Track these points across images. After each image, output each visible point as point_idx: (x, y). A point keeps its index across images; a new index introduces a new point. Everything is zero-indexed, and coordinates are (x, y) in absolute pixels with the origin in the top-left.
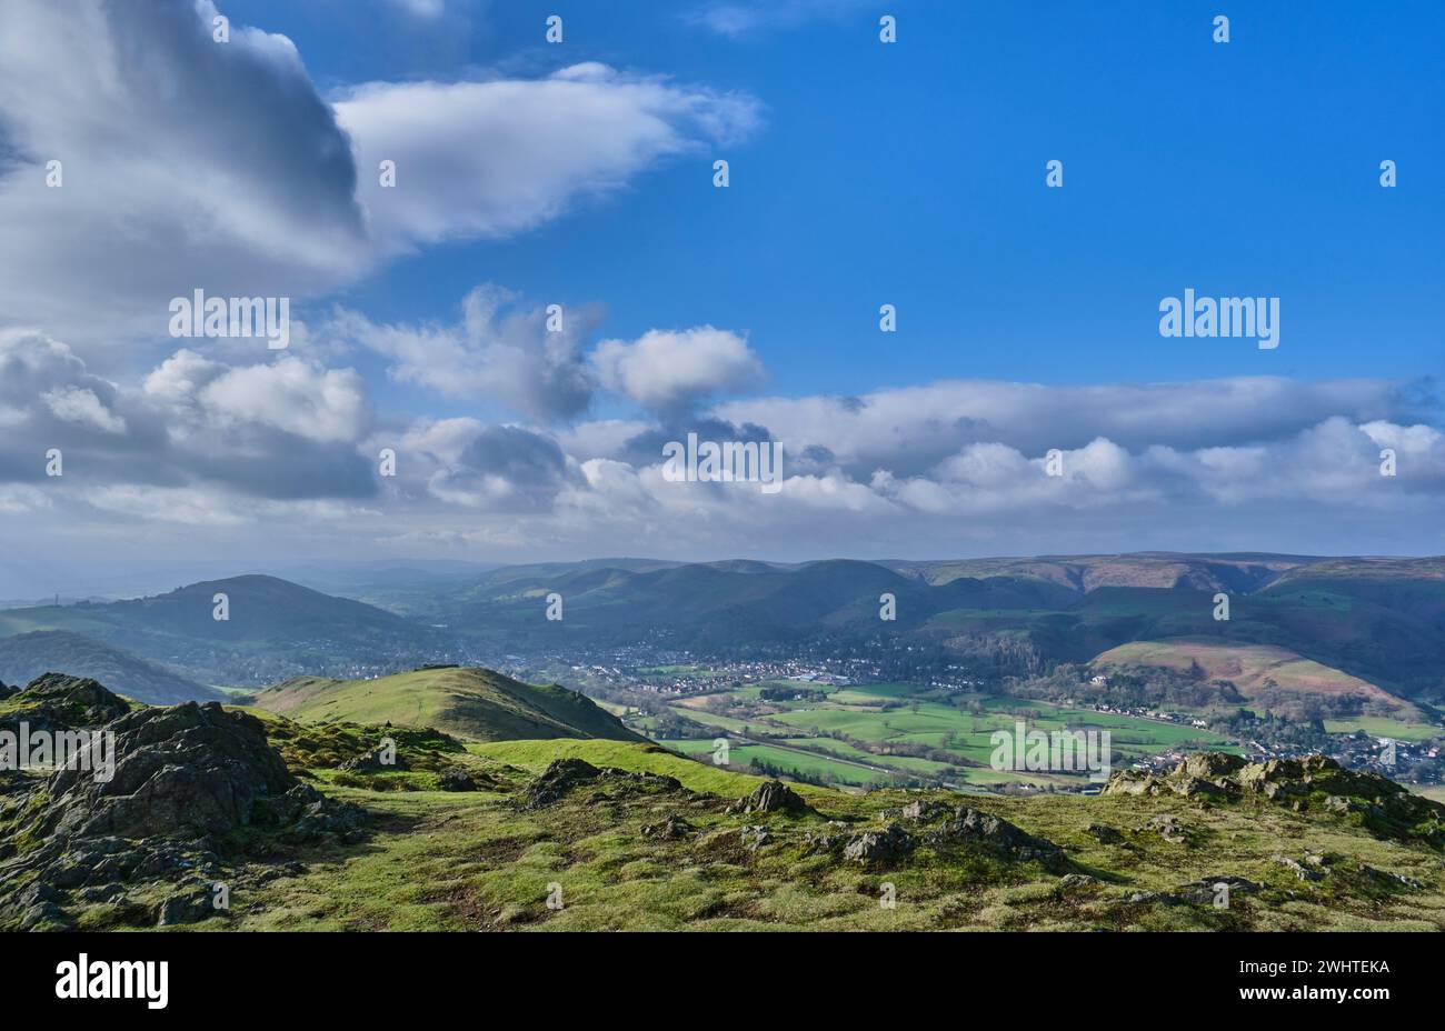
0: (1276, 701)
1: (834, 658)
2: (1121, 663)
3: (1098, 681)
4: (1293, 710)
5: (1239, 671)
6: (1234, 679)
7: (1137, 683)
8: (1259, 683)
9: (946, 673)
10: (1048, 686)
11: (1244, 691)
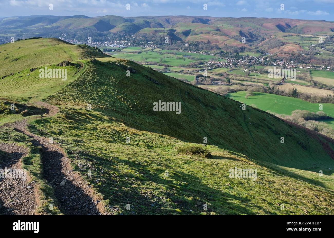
0: (228, 48)
1: (117, 41)
2: (192, 41)
3: (187, 45)
4: (232, 50)
5: (218, 42)
6: (218, 44)
7: (197, 45)
8: (223, 45)
9: (148, 44)
10: (175, 46)
11: (220, 47)
